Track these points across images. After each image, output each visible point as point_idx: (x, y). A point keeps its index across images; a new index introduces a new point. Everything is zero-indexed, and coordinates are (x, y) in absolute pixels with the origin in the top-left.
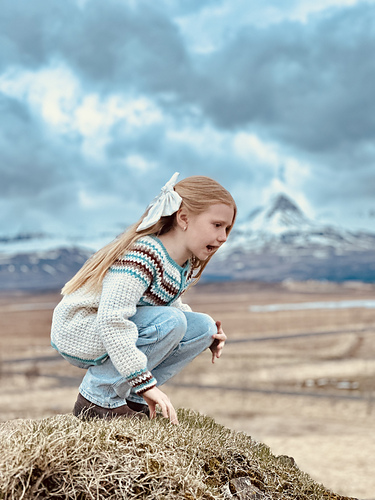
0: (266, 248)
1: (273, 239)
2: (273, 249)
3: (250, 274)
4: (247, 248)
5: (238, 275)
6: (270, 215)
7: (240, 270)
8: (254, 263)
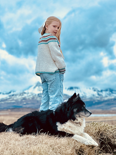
0: (33, 98)
1: (35, 95)
2: (35, 98)
3: (28, 106)
4: (27, 98)
5: (24, 106)
6: (35, 88)
7: (25, 105)
8: (29, 103)
